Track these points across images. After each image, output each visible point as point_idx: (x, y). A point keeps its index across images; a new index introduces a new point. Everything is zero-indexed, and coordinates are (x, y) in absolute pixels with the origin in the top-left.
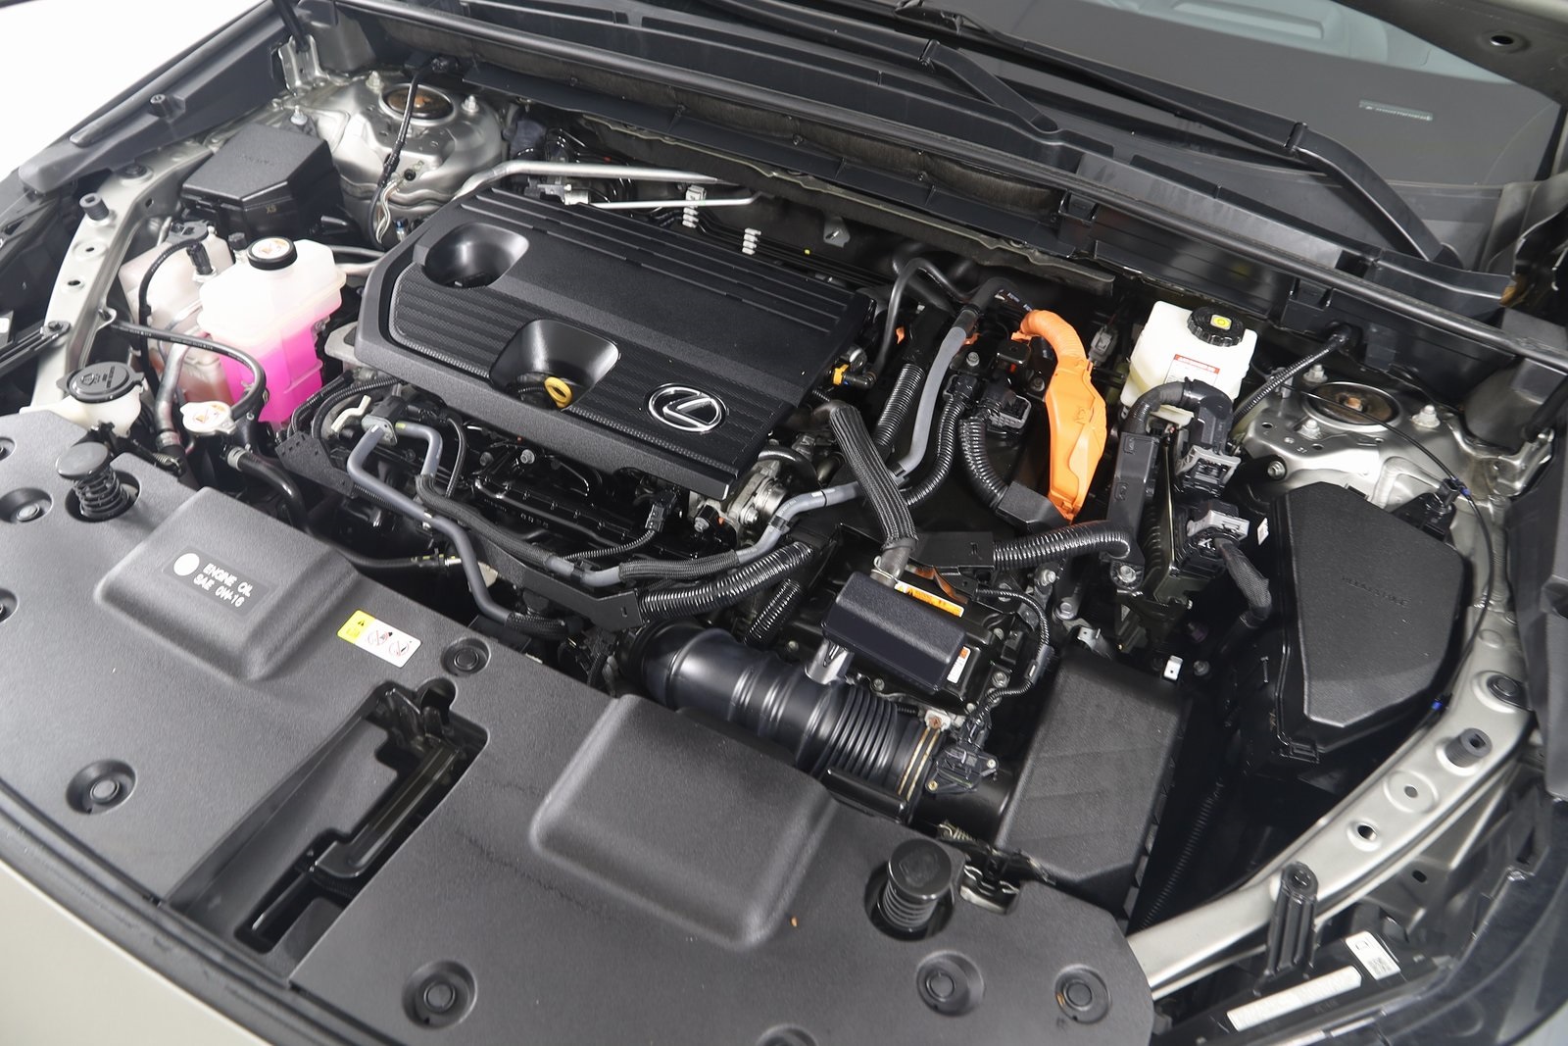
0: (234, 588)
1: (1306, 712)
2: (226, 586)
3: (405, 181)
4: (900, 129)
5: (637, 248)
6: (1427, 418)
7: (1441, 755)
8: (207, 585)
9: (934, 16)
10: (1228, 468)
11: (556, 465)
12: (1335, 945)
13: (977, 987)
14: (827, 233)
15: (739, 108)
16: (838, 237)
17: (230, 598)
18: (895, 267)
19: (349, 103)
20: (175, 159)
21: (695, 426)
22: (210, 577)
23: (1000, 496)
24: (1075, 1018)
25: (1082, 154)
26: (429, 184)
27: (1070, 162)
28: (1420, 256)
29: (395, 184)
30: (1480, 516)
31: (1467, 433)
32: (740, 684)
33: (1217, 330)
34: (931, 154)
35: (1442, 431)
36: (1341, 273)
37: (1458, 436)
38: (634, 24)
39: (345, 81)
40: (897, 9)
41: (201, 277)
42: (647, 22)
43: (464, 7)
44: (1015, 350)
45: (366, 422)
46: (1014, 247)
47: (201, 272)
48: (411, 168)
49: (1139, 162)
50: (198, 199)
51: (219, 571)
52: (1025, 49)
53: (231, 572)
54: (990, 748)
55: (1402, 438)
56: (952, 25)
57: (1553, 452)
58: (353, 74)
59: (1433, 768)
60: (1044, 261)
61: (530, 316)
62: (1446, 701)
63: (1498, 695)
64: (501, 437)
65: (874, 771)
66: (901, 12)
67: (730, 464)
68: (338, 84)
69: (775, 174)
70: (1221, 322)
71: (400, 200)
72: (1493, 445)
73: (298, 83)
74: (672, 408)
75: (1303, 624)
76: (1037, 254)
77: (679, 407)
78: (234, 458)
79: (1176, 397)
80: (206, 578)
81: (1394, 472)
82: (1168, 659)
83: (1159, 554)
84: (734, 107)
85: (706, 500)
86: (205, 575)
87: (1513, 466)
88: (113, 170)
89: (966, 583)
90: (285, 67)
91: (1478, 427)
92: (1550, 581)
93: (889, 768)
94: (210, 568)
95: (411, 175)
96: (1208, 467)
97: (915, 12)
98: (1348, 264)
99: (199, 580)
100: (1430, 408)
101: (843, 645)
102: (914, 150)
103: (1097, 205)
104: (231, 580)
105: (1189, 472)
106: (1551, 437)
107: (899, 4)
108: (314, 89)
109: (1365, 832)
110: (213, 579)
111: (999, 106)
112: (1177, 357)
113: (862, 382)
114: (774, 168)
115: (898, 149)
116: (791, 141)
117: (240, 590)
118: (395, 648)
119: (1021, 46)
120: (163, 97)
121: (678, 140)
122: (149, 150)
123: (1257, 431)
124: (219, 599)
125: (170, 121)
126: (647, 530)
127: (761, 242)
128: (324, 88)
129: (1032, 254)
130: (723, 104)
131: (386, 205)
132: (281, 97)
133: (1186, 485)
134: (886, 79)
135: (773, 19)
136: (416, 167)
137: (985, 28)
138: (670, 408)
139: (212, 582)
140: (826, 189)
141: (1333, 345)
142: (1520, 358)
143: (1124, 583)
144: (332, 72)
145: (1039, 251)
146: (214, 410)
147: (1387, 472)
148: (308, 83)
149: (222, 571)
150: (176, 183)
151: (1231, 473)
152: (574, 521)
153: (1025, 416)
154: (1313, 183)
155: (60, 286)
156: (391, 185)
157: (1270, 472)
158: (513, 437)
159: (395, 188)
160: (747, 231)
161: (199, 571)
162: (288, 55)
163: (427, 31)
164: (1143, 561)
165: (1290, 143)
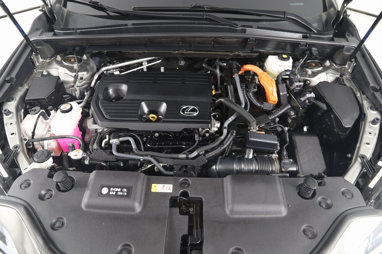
0: (121, 191)
1: (344, 126)
2: (119, 192)
3: (81, 80)
4: (208, 34)
5: (153, 78)
6: (328, 63)
7: (371, 124)
8: (114, 193)
9: (200, 7)
10: (301, 85)
11: (163, 134)
12: (376, 166)
13: (329, 202)
14: (179, 62)
15: (166, 39)
16: (182, 63)
17: (122, 194)
18: (204, 65)
19: (55, 65)
20: (19, 93)
21: (194, 114)
22: (113, 191)
23: (262, 106)
24: (349, 199)
25: (246, 29)
26: (85, 80)
27: (244, 31)
28: (314, 32)
29: (78, 82)
30: (347, 79)
31: (336, 64)
32: (235, 166)
33: (285, 58)
34: (215, 38)
35: (331, 65)
36: (303, 39)
37: (334, 65)
38: (130, 26)
39: (49, 60)
40: (190, 7)
41: (46, 121)
42: (133, 24)
43: (79, 33)
44: (249, 75)
45: (111, 141)
46: (237, 53)
47: (46, 120)
48: (81, 76)
49: (259, 28)
50: (32, 101)
51: (114, 189)
52: (224, 9)
53: (118, 188)
54: (289, 158)
55: (326, 69)
56: (204, 8)
57: (356, 62)
58: (51, 58)
59: (371, 127)
60: (243, 54)
61: (139, 102)
62: (365, 115)
63: (373, 110)
64: (146, 133)
65: (270, 172)
66: (191, 8)
67: (208, 119)
68: (48, 61)
69: (177, 52)
70: (285, 56)
71: (80, 86)
72: (340, 65)
73: (37, 64)
74: (187, 111)
75: (334, 110)
76: (241, 53)
77: (188, 111)
78: (87, 162)
79: (285, 74)
80: (113, 192)
81: (329, 75)
82: (304, 127)
83: (295, 107)
84: (164, 39)
85: (205, 129)
86: (112, 191)
87: (346, 68)
88: (4, 101)
89: (266, 126)
90: (34, 60)
91: (337, 62)
92: (370, 86)
93: (272, 170)
94: (112, 189)
95: (82, 78)
96: (297, 86)
97: (195, 7)
98: (304, 37)
99: (111, 193)
100: (328, 61)
101: (250, 148)
102: (210, 38)
103: (256, 39)
104: (119, 190)
105: (294, 88)
106: (354, 60)
107: (190, 6)
108: (42, 64)
109: (368, 144)
110: (114, 191)
111: (224, 23)
112: (280, 66)
113: (219, 92)
114: (176, 51)
115: (207, 39)
116: (179, 43)
117: (123, 191)
118: (167, 189)
119: (222, 9)
120: (9, 78)
121: (148, 51)
122: (11, 93)
123: (300, 76)
124: (120, 195)
125: (13, 83)
126: (196, 141)
127: (165, 69)
128: (44, 63)
129: (241, 54)
130: (161, 39)
131: (77, 88)
132: (36, 69)
133: (295, 91)
134: (198, 24)
135: (163, 16)
136: (83, 76)
137: (214, 7)
138: (186, 112)
139: (115, 192)
140: (189, 52)
141: (307, 54)
142: (344, 46)
143: (292, 115)
144: (44, 59)
145: (241, 52)
146: (77, 152)
147: (327, 76)
148: (40, 63)
149: (116, 189)
150: (23, 98)
151: (302, 86)
152: (178, 145)
153: (256, 88)
154: (289, 23)
155: (9, 136)
156: (77, 82)
157: (307, 83)
158: (149, 132)
159: (78, 83)
160: (161, 68)
161: (109, 191)
162: (33, 57)
163: (73, 41)
164: (293, 109)
165: (285, 16)
